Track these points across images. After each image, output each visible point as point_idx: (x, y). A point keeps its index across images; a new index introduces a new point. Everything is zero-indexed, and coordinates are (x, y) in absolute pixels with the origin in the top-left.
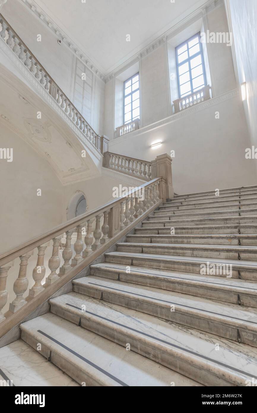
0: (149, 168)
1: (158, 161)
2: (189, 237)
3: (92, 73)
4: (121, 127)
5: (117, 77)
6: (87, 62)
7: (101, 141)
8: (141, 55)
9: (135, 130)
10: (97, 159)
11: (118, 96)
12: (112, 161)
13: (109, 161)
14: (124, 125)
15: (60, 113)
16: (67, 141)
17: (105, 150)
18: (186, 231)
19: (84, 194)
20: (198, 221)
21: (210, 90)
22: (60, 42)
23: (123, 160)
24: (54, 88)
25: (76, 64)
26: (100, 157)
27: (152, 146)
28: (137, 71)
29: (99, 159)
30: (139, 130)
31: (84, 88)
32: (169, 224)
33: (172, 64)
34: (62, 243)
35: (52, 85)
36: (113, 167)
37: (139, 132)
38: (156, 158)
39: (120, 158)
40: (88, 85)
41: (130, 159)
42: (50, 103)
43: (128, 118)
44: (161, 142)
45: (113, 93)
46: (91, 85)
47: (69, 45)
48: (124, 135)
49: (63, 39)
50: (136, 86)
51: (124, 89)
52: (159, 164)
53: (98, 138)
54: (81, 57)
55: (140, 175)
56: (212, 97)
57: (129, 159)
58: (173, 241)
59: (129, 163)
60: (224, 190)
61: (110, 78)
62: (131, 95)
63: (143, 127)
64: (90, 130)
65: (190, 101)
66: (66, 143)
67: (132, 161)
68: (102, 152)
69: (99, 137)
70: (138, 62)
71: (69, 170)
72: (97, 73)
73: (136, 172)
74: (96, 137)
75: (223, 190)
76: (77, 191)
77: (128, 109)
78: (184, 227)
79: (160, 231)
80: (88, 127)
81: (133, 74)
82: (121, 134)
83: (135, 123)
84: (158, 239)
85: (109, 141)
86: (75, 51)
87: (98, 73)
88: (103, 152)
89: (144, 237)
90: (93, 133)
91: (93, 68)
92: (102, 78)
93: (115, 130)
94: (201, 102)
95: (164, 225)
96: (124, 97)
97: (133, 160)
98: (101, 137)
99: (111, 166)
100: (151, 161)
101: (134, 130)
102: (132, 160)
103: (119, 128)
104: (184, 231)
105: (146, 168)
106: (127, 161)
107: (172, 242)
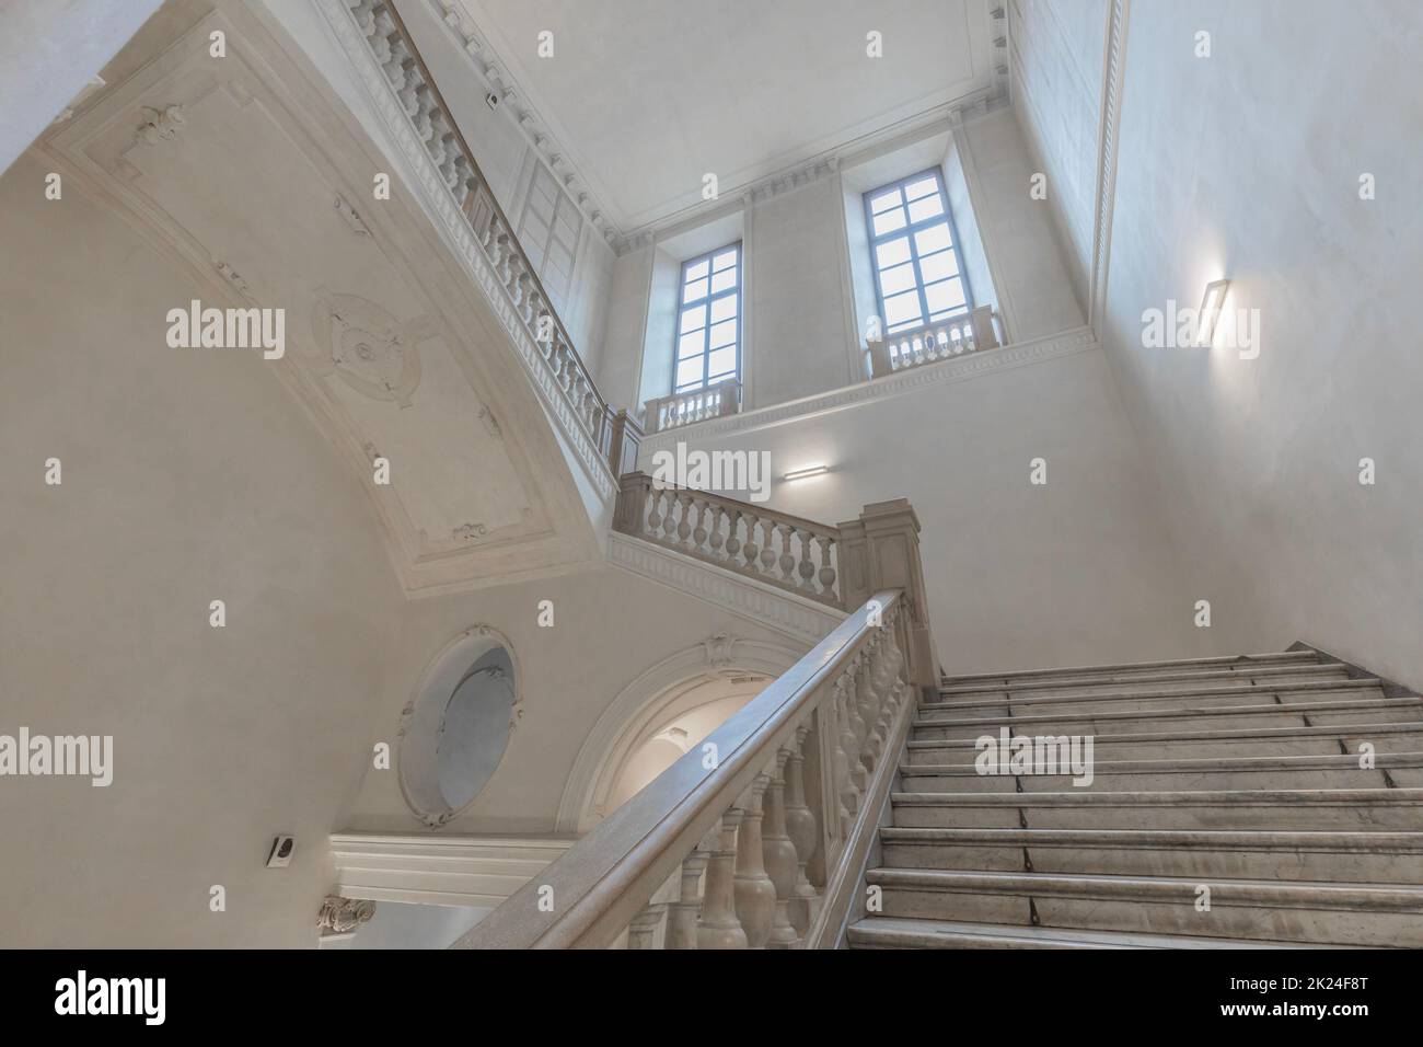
0: (826, 553)
1: (868, 527)
2: (1288, 902)
3: (580, 215)
4: (666, 401)
5: (662, 245)
6: (567, 180)
7: (613, 429)
8: (754, 194)
9: (721, 415)
10: (594, 496)
11: (661, 299)
12: (654, 512)
13: (642, 507)
14: (673, 397)
15: (492, 293)
16: (488, 408)
17: (627, 467)
18: (1198, 856)
19: (511, 645)
20: (1213, 802)
21: (994, 322)
22: (494, 99)
23: (708, 511)
24: (483, 205)
25: (535, 175)
26: (608, 487)
27: (789, 477)
28: (733, 238)
29: (605, 494)
30: (735, 417)
31: (546, 252)
32: (1046, 814)
33: (855, 232)
34: (341, 896)
35: (477, 196)
36: (660, 537)
37: (738, 425)
38: (862, 512)
39: (696, 501)
40: (563, 246)
41: (740, 508)
42: (464, 251)
43: (689, 374)
44: (824, 467)
45: (644, 289)
46: (571, 247)
47: (521, 117)
48: (674, 427)
49: (505, 95)
50: (727, 280)
51: (681, 283)
52: (875, 538)
53: (605, 417)
54: (553, 161)
55: (785, 577)
56: (1005, 343)
57: (736, 508)
58: (1180, 922)
59: (733, 525)
60: (1166, 665)
61: (638, 243)
62: (705, 306)
63: (754, 408)
64: (580, 380)
65: (915, 349)
66: (482, 414)
67: (749, 517)
68: (615, 471)
69: (609, 415)
70: (742, 212)
71: (455, 531)
72: (596, 221)
73: (764, 561)
74: (597, 413)
75: (1160, 666)
76: (476, 626)
77: (690, 345)
78: (1185, 837)
79: (1036, 854)
80: (578, 370)
81: (717, 243)
82: (662, 426)
83: (720, 393)
84: (1081, 907)
85: (642, 435)
86: (537, 140)
87: (598, 221)
88: (620, 473)
89: (984, 888)
90: (589, 396)
91: (585, 203)
92: (610, 238)
93: (642, 407)
94: (966, 352)
95: (1022, 818)
96: (680, 307)
97: (755, 512)
98: (616, 414)
99: (648, 529)
100: (838, 524)
101: (717, 414)
102: (751, 514)
103: (656, 404)
104: (1183, 856)
105: (811, 549)
106: (724, 516)
107: (1174, 924)
